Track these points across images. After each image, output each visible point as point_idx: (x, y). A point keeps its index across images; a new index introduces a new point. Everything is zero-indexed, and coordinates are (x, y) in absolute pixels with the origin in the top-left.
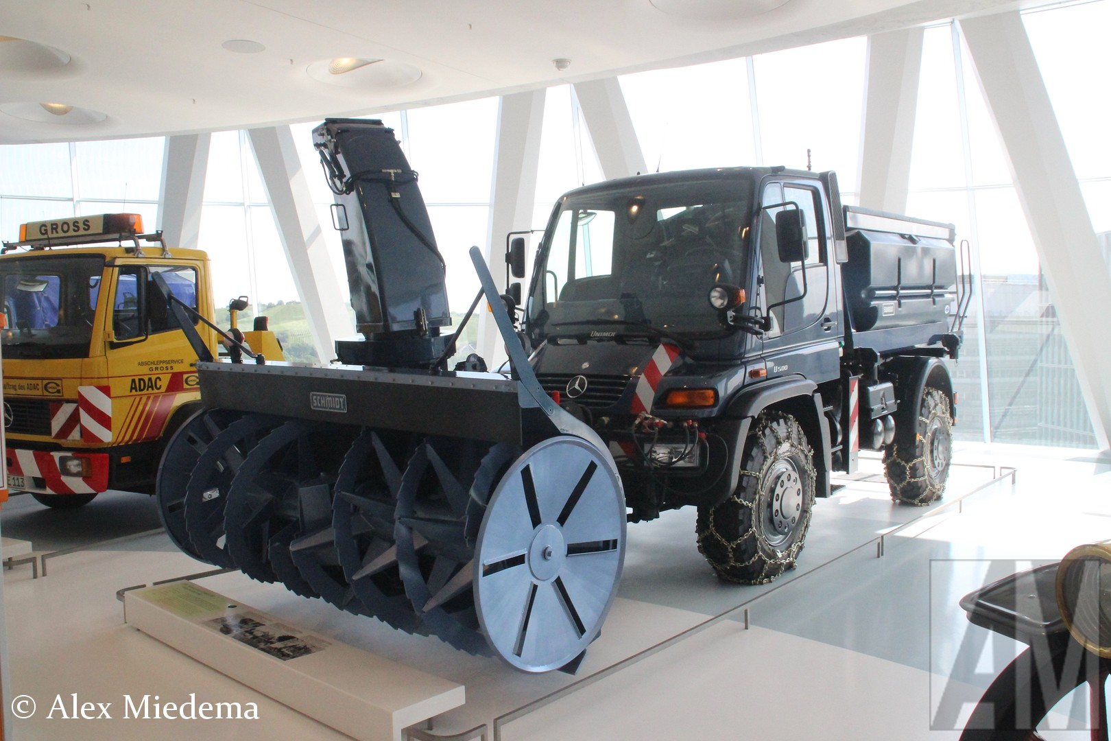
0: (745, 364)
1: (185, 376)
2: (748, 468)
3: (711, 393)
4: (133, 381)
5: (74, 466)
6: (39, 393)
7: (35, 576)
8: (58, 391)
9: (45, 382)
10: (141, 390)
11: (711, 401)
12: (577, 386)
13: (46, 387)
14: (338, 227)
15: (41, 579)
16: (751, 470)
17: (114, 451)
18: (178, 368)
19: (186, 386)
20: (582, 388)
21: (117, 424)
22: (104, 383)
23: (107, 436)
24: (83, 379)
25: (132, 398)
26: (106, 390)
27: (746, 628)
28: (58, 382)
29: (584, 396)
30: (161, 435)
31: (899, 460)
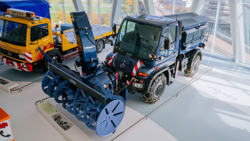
0: (154, 67)
1: (46, 46)
2: (152, 86)
3: (147, 74)
4: (36, 50)
5: (25, 66)
6: (17, 52)
7: (20, 91)
8: (20, 52)
9: (17, 50)
10: (37, 51)
11: (146, 76)
12: (122, 65)
13: (18, 51)
14: (75, 37)
15: (21, 92)
16: (152, 87)
17: (33, 64)
18: (45, 45)
19: (47, 48)
20: (123, 66)
21: (33, 59)
22: (30, 51)
23: (31, 61)
24: (25, 51)
25: (36, 53)
26: (30, 53)
27: (146, 119)
28: (20, 51)
29: (124, 68)
30: (42, 58)
31: (187, 70)
